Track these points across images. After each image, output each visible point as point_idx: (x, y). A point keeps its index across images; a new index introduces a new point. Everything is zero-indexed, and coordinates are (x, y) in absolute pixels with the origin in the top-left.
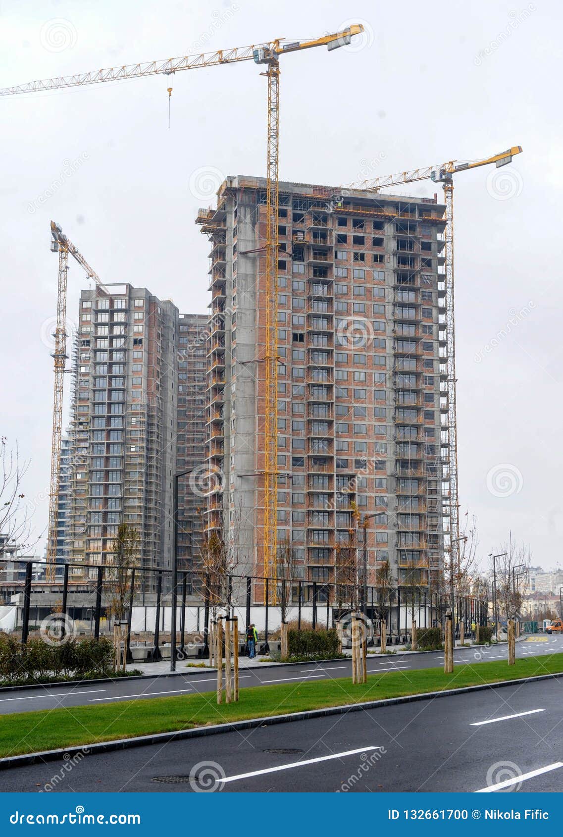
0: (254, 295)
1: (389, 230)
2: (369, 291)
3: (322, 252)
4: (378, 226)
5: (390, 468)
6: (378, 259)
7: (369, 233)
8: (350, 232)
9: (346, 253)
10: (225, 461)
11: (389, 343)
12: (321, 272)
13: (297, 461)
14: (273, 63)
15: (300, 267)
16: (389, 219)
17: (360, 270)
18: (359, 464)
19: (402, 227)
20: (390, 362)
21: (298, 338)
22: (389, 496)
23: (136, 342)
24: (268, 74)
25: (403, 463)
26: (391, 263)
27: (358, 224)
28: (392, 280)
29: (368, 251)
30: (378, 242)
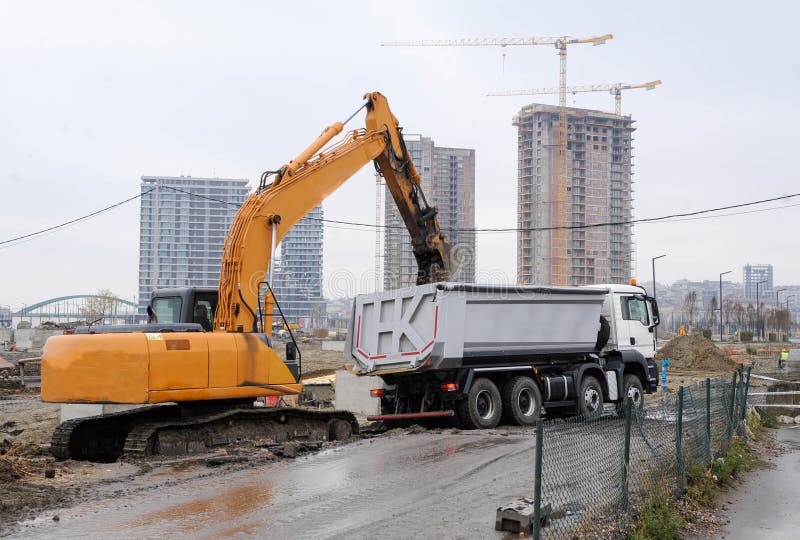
0: (550, 168)
1: (610, 133)
2: (600, 165)
3: (580, 145)
4: (605, 131)
5: (608, 255)
6: (604, 148)
7: (600, 135)
8: (592, 134)
9: (589, 146)
10: (533, 251)
11: (609, 192)
12: (579, 155)
13: (569, 252)
14: (564, 48)
15: (569, 153)
16: (610, 127)
17: (595, 154)
18: (595, 253)
19: (616, 132)
20: (609, 201)
21: (569, 189)
22: (608, 269)
23: (425, 169)
24: (560, 54)
25: (614, 253)
26: (610, 150)
27: (596, 130)
28: (610, 160)
29: (600, 144)
30: (604, 139)
